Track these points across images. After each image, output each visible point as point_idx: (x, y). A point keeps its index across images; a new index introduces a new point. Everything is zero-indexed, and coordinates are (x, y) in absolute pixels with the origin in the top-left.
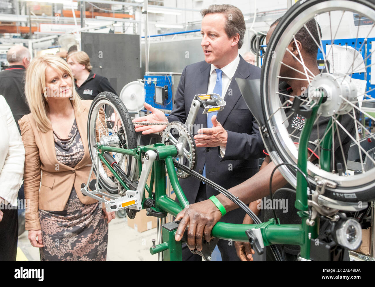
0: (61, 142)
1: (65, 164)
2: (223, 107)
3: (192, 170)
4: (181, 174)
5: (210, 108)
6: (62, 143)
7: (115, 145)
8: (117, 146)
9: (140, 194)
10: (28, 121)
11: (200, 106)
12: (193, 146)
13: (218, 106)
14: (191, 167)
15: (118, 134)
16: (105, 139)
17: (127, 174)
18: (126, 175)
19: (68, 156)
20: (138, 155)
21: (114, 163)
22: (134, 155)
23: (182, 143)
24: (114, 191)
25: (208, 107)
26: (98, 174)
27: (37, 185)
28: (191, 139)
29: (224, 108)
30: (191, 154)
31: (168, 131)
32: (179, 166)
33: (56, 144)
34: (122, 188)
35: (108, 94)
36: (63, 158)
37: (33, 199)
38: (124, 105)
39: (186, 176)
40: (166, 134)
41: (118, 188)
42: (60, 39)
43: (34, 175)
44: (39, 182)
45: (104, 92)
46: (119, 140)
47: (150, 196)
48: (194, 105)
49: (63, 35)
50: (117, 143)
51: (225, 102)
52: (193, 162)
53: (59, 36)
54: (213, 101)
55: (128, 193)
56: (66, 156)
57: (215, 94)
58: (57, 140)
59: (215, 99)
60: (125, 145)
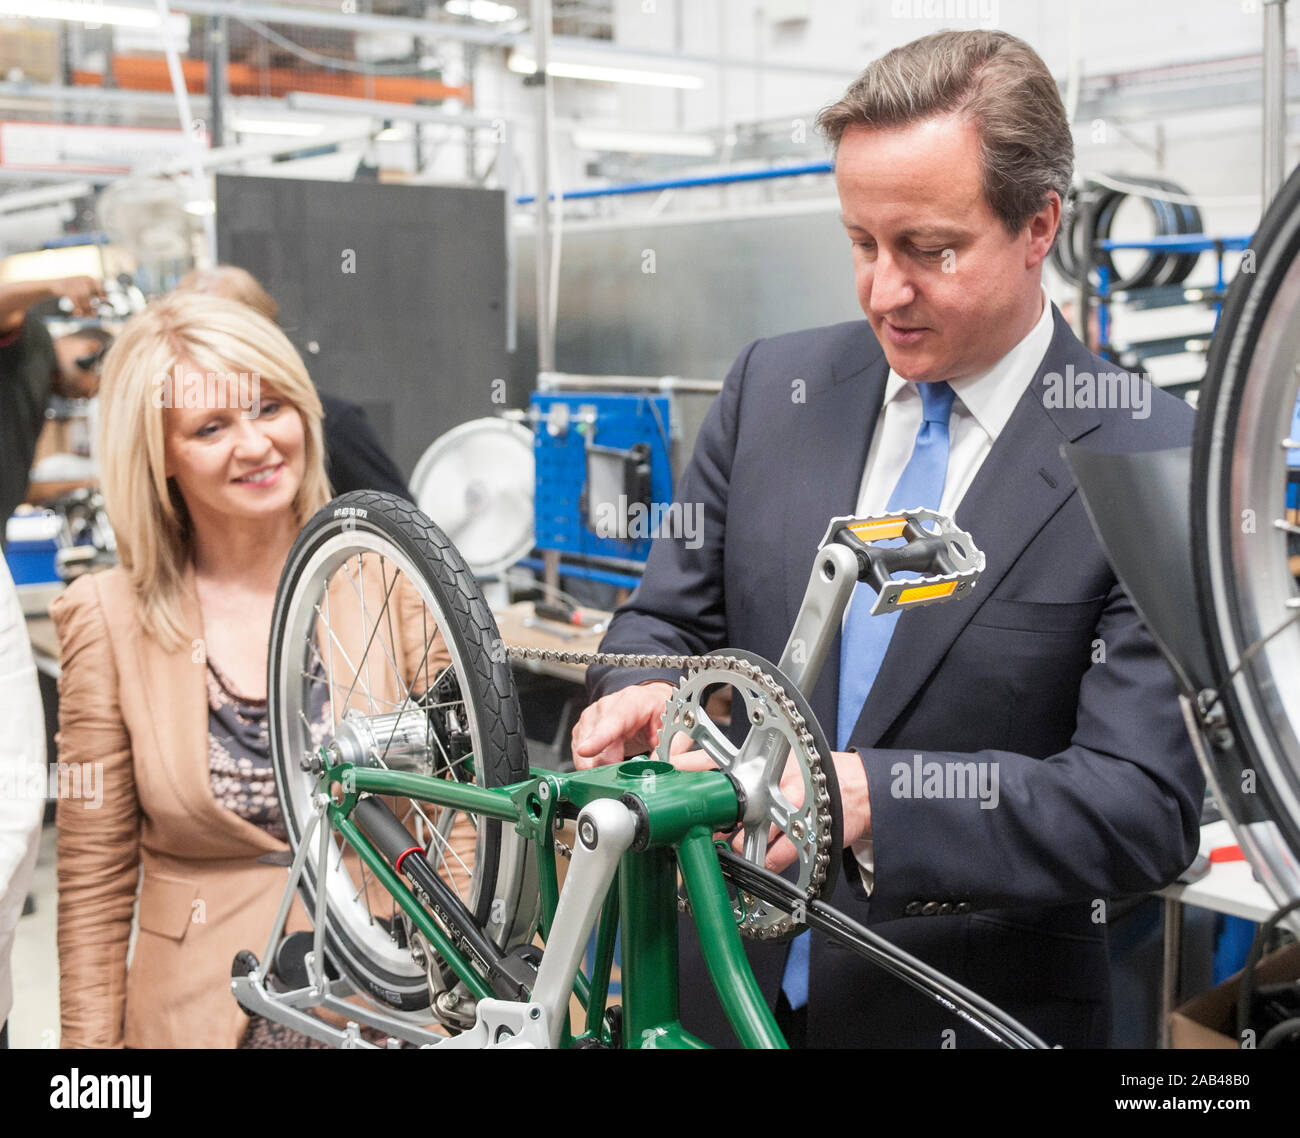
0: (236, 709)
1: (246, 815)
2: (970, 578)
3: (818, 903)
4: (756, 915)
5: (907, 586)
6: (244, 716)
7: (414, 760)
8: (420, 766)
9: (550, 1018)
10: (93, 602)
11: (856, 573)
12: (823, 776)
13: (946, 577)
14: (811, 884)
15: (427, 707)
16: (364, 731)
17: (472, 907)
18: (470, 915)
19: (264, 779)
20: (535, 820)
21: (412, 852)
22: (514, 819)
23: (761, 762)
24: (403, 995)
25: (901, 578)
26: (321, 911)
27: (121, 912)
28: (810, 744)
29: (973, 584)
30: (809, 820)
31: (689, 699)
32: (748, 876)
33: (214, 720)
34: (450, 981)
35: (377, 505)
36: (236, 787)
37: (100, 977)
38: (463, 562)
39: (785, 931)
40: (682, 713)
41: (426, 976)
42: (104, 205)
43: (108, 865)
44: (127, 899)
45: (358, 493)
46: (434, 735)
47: (594, 1024)
48: (830, 568)
49: (120, 183)
50: (420, 752)
51: (982, 554)
52: (822, 857)
53: (98, 189)
54: (919, 547)
55: (487, 1012)
56: (254, 778)
57: (927, 510)
58: (220, 700)
59: (929, 537)
60: (463, 763)
